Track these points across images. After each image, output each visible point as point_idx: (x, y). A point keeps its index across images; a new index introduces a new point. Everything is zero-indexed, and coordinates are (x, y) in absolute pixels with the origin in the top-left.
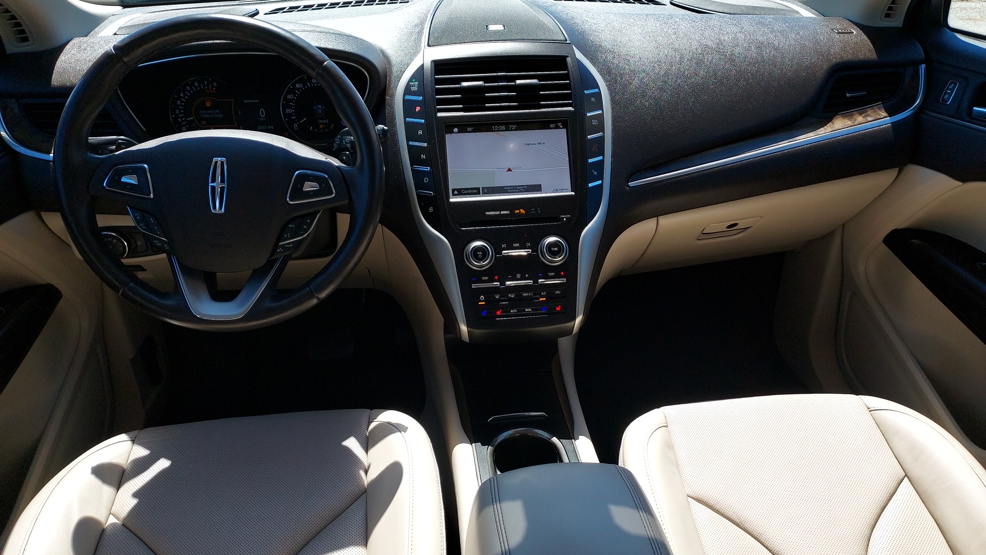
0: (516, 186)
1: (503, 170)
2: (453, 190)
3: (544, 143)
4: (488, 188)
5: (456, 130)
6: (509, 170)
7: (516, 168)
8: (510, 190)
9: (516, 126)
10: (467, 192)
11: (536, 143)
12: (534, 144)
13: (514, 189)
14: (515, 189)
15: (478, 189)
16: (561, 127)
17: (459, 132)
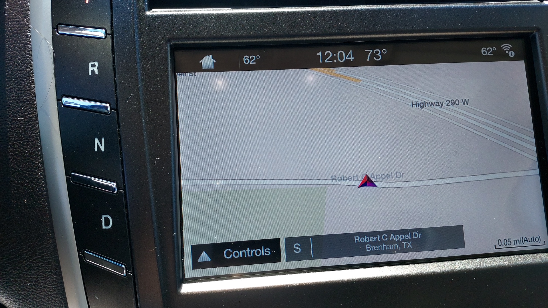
0: (389, 233)
1: (348, 183)
2: (197, 250)
3: (466, 102)
4: (303, 241)
5: (208, 61)
6: (367, 182)
7: (388, 176)
8: (372, 244)
9: (385, 51)
10: (240, 254)
11: (443, 99)
12: (438, 104)
13: (381, 242)
14: (386, 243)
15: (274, 244)
16: (512, 54)
17: (218, 68)
